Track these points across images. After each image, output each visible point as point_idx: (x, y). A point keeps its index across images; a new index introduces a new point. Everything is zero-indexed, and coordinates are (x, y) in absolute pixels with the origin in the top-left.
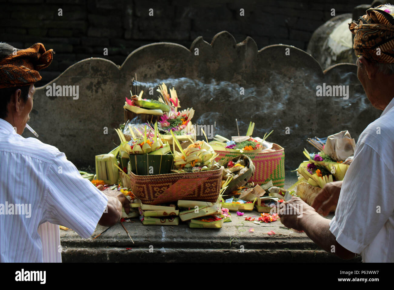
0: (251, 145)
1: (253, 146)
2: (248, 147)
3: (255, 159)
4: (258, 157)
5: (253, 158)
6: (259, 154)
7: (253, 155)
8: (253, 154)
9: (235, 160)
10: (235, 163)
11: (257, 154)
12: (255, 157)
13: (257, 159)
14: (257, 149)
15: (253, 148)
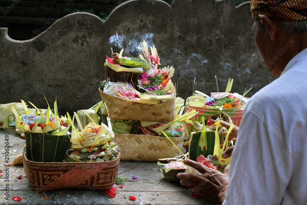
0: (230, 102)
1: (232, 104)
2: (227, 104)
3: (233, 117)
4: (237, 115)
5: (232, 115)
6: (238, 111)
7: (232, 113)
8: (233, 111)
9: (215, 118)
10: (215, 121)
11: (236, 111)
12: (234, 114)
13: (236, 116)
14: (236, 106)
15: (232, 105)
